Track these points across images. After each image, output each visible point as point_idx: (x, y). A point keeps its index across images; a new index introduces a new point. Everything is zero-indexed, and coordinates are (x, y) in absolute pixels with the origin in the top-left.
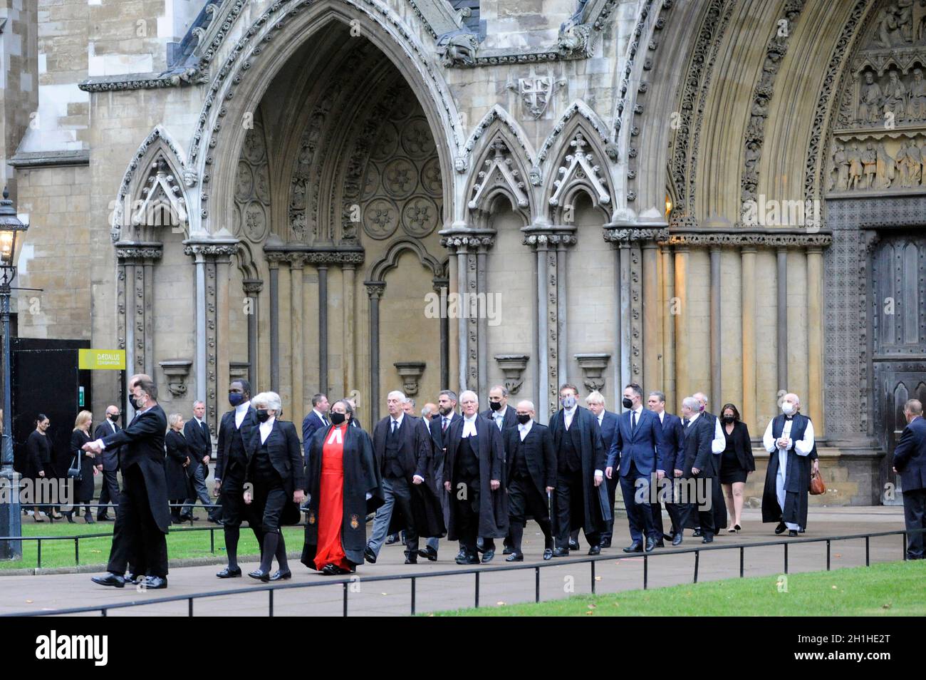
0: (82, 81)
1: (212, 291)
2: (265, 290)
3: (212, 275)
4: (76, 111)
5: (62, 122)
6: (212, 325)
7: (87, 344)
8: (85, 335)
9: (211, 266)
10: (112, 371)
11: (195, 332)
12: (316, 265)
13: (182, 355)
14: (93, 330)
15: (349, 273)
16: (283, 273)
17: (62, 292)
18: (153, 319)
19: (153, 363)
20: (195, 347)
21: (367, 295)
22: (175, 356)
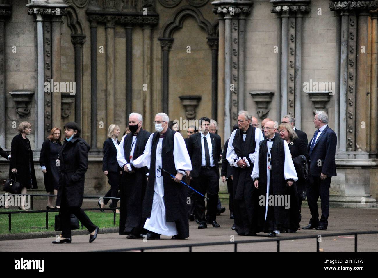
1: (48, 42)
2: (88, 40)
3: (48, 30)
6: (48, 67)
9: (47, 24)
11: (36, 71)
12: (124, 25)
13: (26, 87)
15: (148, 32)
16: (101, 31)
18: (5, 60)
19: (5, 92)
20: (37, 82)
21: (160, 48)
22: (21, 88)
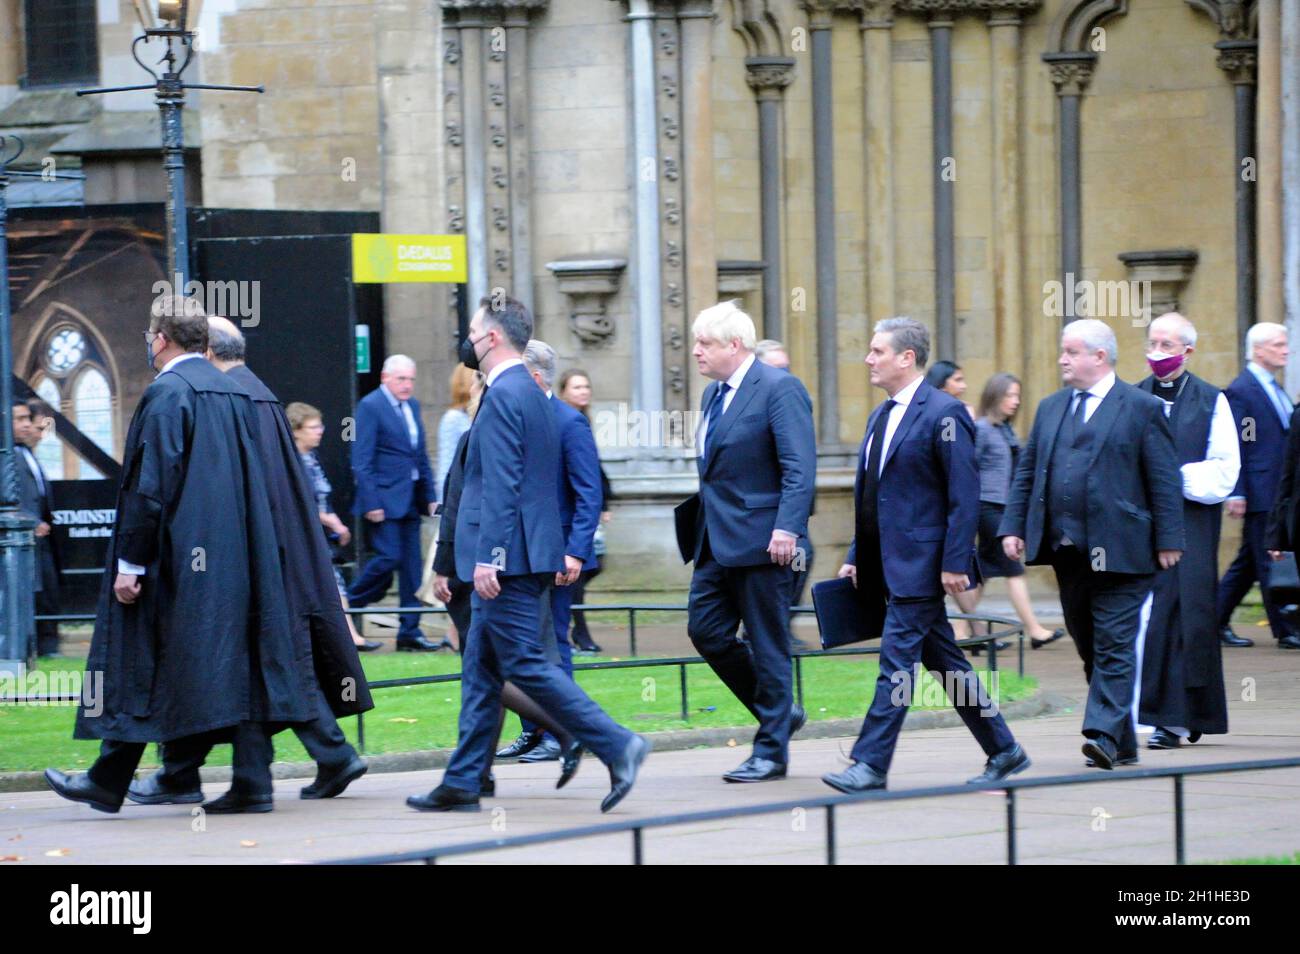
1: (670, 88)
3: (670, 48)
6: (672, 172)
7: (371, 223)
8: (367, 200)
9: (667, 26)
10: (435, 287)
11: (631, 187)
12: (925, 16)
13: (601, 245)
14: (385, 189)
15: (1005, 35)
16: (844, 41)
17: (308, 95)
18: (531, 157)
19: (533, 264)
20: (634, 225)
21: (1049, 89)
22: (584, 248)
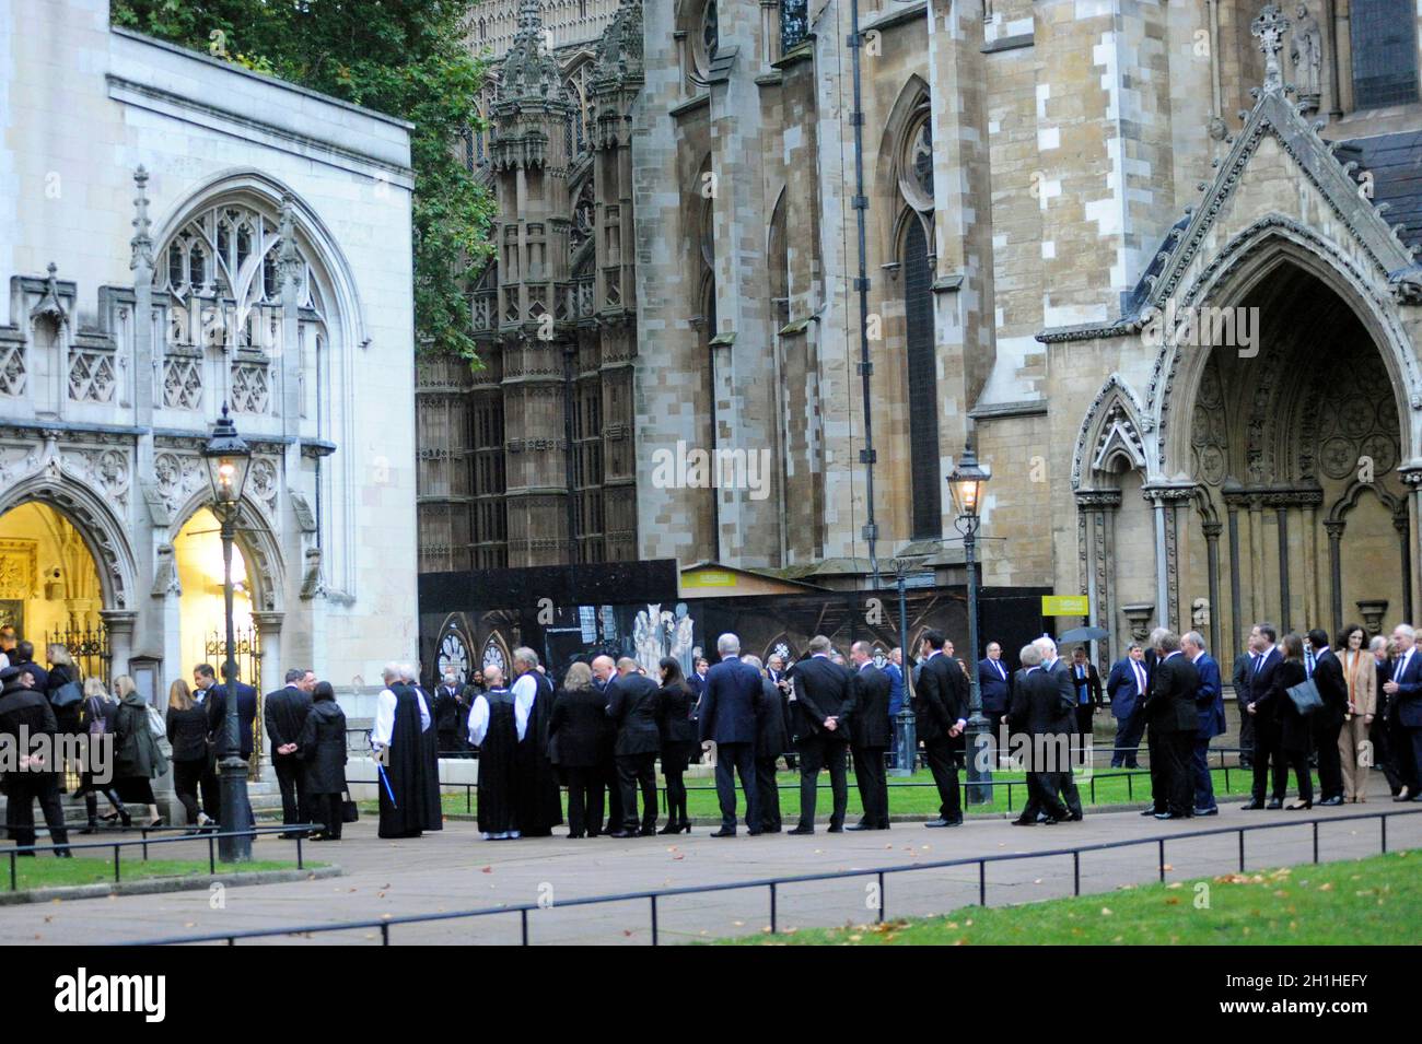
0: (1038, 333)
1: (1172, 535)
2: (1225, 530)
3: (1172, 519)
4: (1033, 362)
5: (1019, 373)
6: (1173, 569)
7: (1050, 591)
8: (1048, 582)
9: (1170, 511)
10: (1076, 617)
11: (1156, 575)
12: (1275, 506)
13: (1144, 600)
14: (1055, 578)
15: (1308, 513)
16: (1242, 516)
17: (1024, 541)
18: (1115, 564)
19: (1115, 607)
20: (1157, 591)
21: (1326, 536)
22: (1137, 601)
